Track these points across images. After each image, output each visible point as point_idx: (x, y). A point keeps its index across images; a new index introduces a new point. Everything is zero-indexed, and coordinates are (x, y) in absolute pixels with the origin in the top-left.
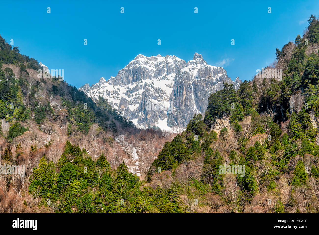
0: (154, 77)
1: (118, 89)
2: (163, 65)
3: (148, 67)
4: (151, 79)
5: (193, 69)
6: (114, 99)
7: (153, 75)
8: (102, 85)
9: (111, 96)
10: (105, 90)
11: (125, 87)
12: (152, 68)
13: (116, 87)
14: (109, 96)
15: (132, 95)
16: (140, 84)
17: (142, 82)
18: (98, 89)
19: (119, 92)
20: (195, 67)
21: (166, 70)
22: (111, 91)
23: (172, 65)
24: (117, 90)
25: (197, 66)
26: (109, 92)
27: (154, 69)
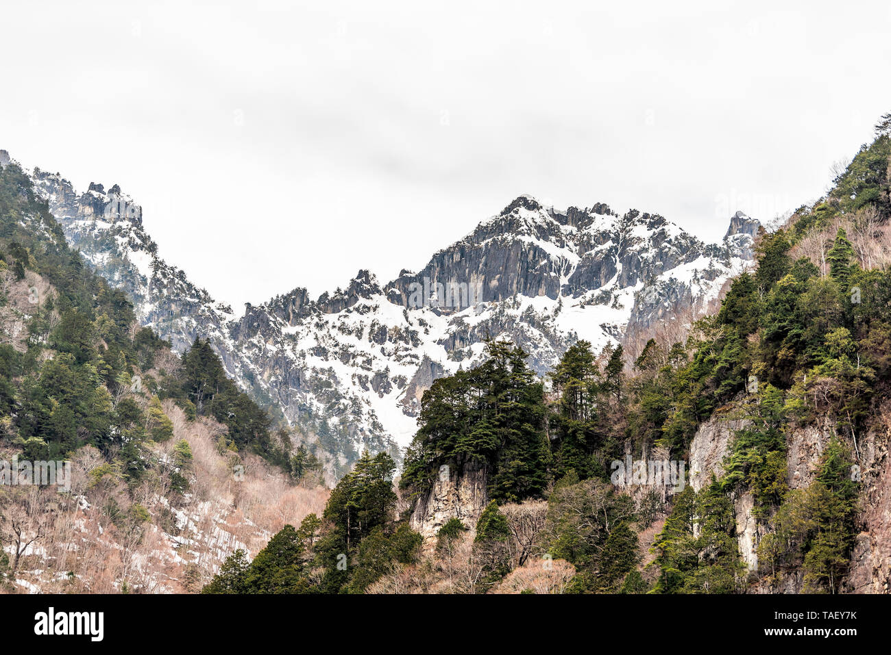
0: (568, 291)
1: (422, 323)
2: (609, 244)
3: (549, 247)
4: (554, 297)
5: (711, 274)
6: (399, 359)
7: (564, 281)
8: (362, 301)
9: (389, 346)
10: (368, 319)
11: (451, 318)
12: (565, 252)
13: (414, 315)
14: (378, 347)
15: (470, 354)
16: (510, 312)
17: (517, 304)
18: (343, 312)
19: (421, 336)
20: (718, 266)
21: (619, 266)
22: (390, 326)
23: (645, 250)
24: (416, 327)
25: (727, 265)
26: (383, 330)
27: (575, 260)
